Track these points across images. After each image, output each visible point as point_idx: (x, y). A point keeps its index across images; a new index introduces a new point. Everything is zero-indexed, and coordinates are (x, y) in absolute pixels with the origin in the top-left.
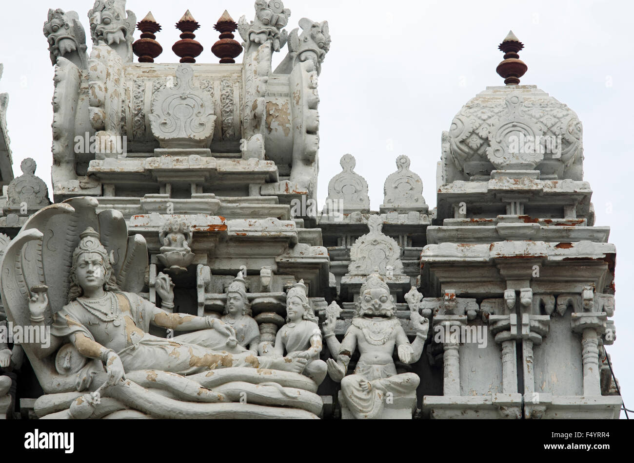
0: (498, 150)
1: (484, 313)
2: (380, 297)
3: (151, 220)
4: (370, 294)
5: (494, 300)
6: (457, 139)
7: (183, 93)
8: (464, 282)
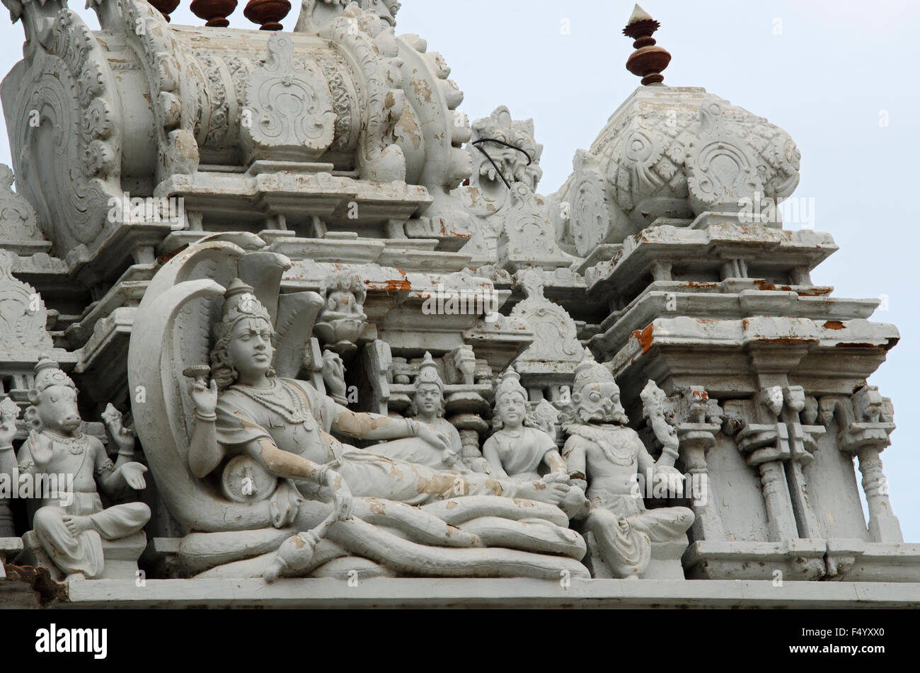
0: (706, 182)
1: (730, 421)
2: (611, 395)
3: (306, 271)
4: (599, 390)
5: (740, 402)
6: (645, 163)
7: (287, 77)
8: (701, 375)
